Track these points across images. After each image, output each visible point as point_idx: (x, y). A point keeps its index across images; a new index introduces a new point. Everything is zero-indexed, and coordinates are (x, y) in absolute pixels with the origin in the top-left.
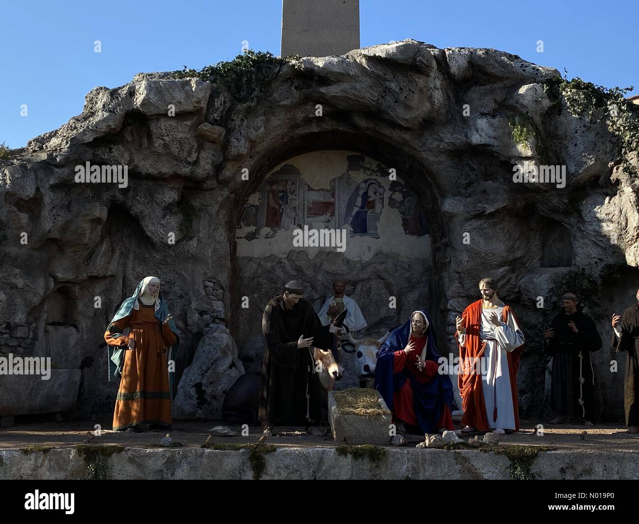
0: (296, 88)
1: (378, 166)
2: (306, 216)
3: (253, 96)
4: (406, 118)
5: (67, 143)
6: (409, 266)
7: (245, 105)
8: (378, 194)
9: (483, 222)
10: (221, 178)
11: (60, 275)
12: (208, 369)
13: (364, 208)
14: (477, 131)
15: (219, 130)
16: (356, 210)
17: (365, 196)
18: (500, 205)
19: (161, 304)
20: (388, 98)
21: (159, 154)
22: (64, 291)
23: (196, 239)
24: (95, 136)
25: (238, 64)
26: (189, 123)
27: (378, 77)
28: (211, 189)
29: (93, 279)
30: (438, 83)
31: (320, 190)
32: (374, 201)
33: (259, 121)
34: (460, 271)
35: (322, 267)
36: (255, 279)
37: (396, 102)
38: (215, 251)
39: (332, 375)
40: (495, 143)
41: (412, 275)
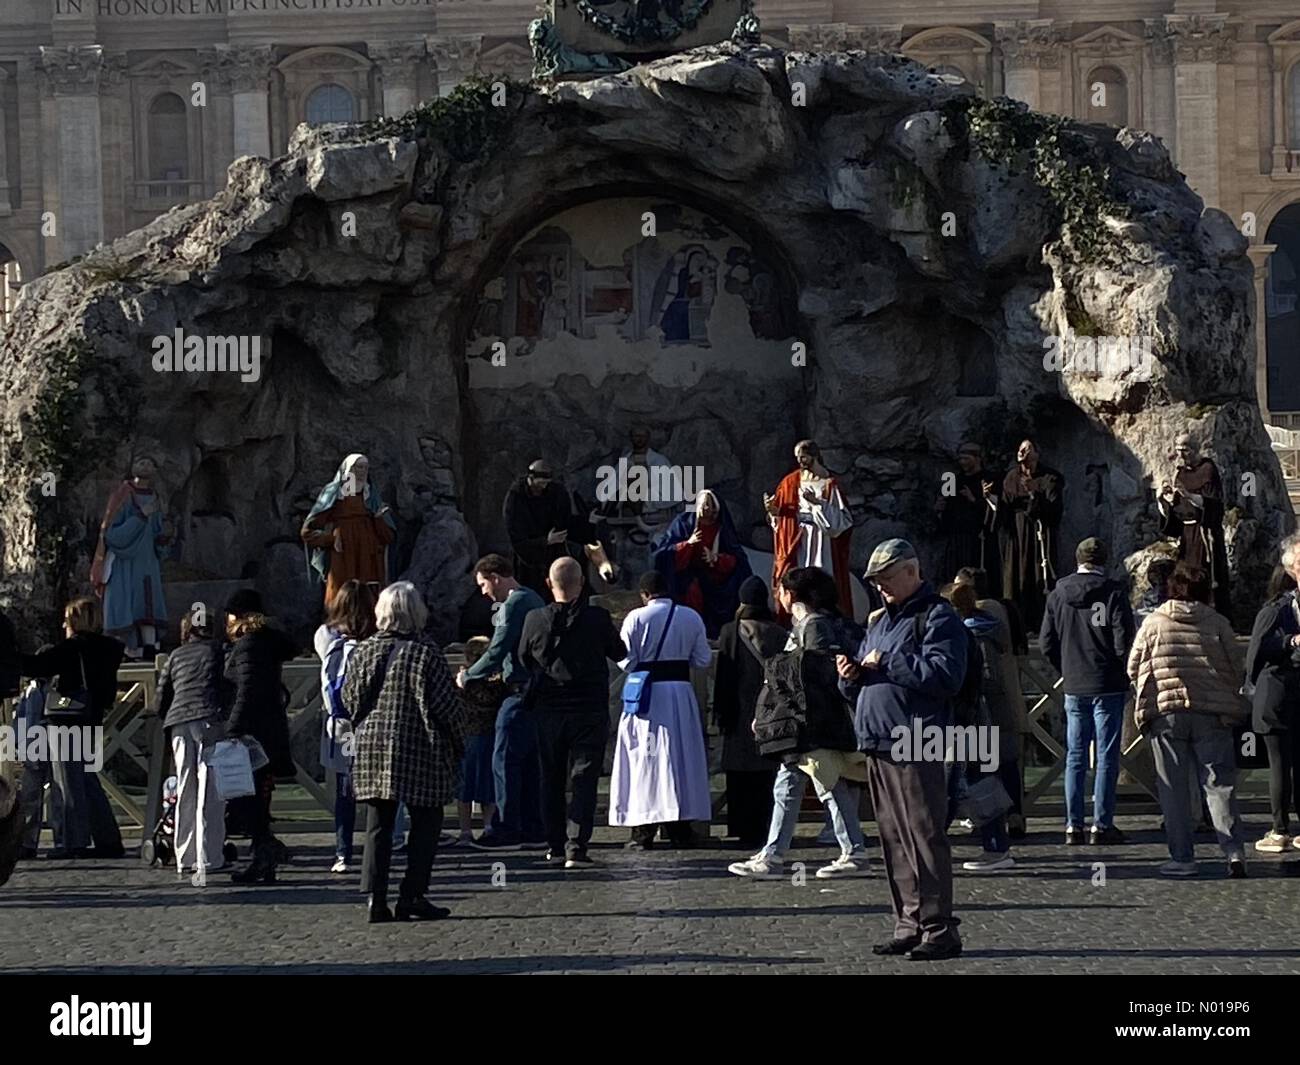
0: (552, 127)
1: (705, 221)
2: (584, 313)
3: (482, 149)
4: (728, 168)
5: (216, 254)
6: (763, 393)
7: (471, 165)
8: (706, 271)
9: (861, 327)
10: (438, 277)
11: (208, 442)
12: (436, 575)
13: (682, 296)
14: (840, 188)
15: (432, 211)
16: (669, 299)
17: (684, 276)
18: (885, 300)
19: (371, 489)
20: (698, 140)
21: (345, 255)
22: (212, 466)
23: (404, 374)
24: (254, 240)
25: (459, 103)
26: (388, 206)
27: (678, 110)
28: (424, 295)
29: (253, 443)
30: (774, 115)
31: (608, 268)
32: (699, 284)
33: (495, 184)
34: (829, 405)
35: (614, 402)
36: (502, 427)
37: (710, 145)
38: (434, 390)
39: (604, 577)
40: (866, 208)
41: (767, 408)
